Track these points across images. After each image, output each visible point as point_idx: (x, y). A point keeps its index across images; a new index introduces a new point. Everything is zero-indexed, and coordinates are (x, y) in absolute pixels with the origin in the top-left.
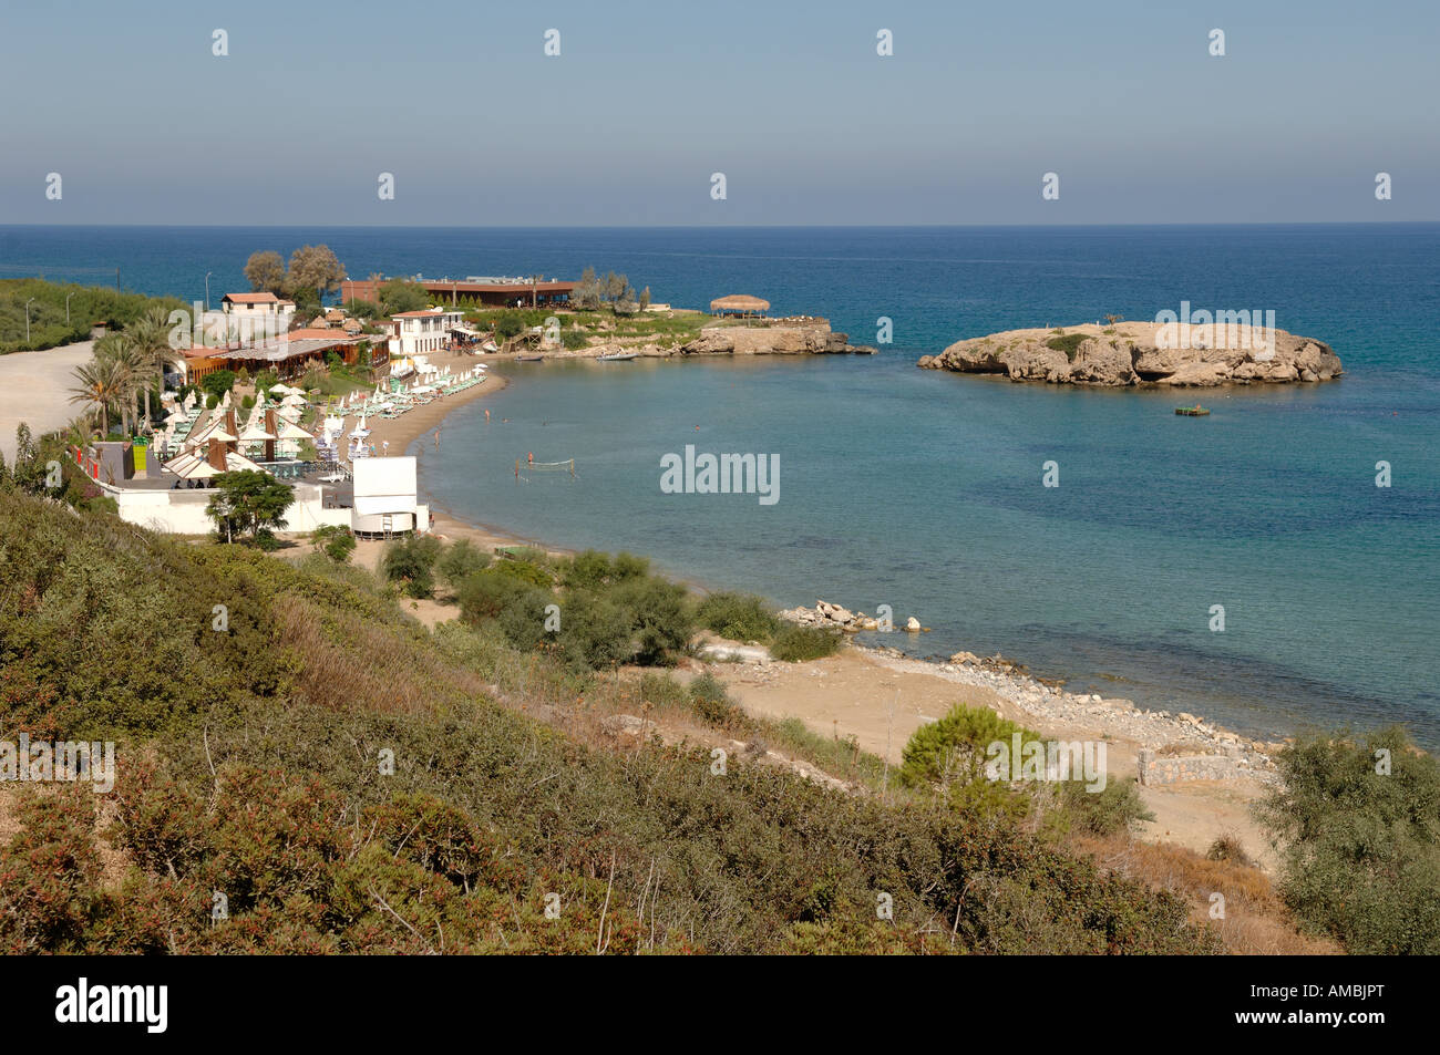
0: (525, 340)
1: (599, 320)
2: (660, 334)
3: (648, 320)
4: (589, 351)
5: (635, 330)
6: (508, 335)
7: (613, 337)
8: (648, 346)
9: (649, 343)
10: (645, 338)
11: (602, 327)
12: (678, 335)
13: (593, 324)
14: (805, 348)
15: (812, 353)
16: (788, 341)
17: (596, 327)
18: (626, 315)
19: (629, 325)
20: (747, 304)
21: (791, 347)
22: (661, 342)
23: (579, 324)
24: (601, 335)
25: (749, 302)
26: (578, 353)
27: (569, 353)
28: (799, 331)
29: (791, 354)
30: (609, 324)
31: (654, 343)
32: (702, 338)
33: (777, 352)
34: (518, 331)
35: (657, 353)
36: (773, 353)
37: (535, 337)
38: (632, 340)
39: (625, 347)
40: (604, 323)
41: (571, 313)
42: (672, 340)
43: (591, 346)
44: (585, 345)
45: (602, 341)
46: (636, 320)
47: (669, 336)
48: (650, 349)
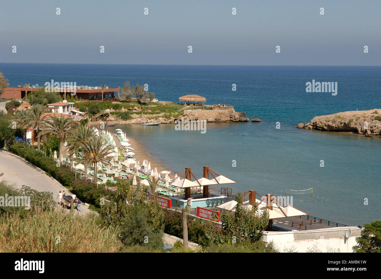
0: (102, 116)
1: (134, 106)
2: (164, 113)
3: (155, 106)
4: (133, 121)
5: (150, 111)
6: (94, 113)
7: (142, 114)
8: (160, 119)
9: (160, 117)
10: (157, 115)
11: (135, 110)
12: (173, 113)
13: (131, 108)
14: (230, 119)
15: (233, 122)
16: (222, 116)
17: (132, 110)
18: (144, 104)
19: (147, 108)
20: (197, 99)
21: (223, 119)
22: (166, 117)
23: (125, 108)
24: (137, 113)
25: (198, 98)
26: (128, 122)
27: (124, 122)
28: (226, 111)
29: (223, 122)
30: (138, 108)
31: (162, 117)
32: (184, 114)
33: (217, 121)
34: (98, 111)
35: (165, 122)
36: (215, 122)
37: (107, 114)
38: (151, 116)
39: (149, 119)
40: (136, 108)
41: (120, 103)
42: (170, 115)
43: (133, 118)
44: (129, 118)
45: (138, 116)
46: (149, 106)
47: (168, 114)
48: (162, 120)
